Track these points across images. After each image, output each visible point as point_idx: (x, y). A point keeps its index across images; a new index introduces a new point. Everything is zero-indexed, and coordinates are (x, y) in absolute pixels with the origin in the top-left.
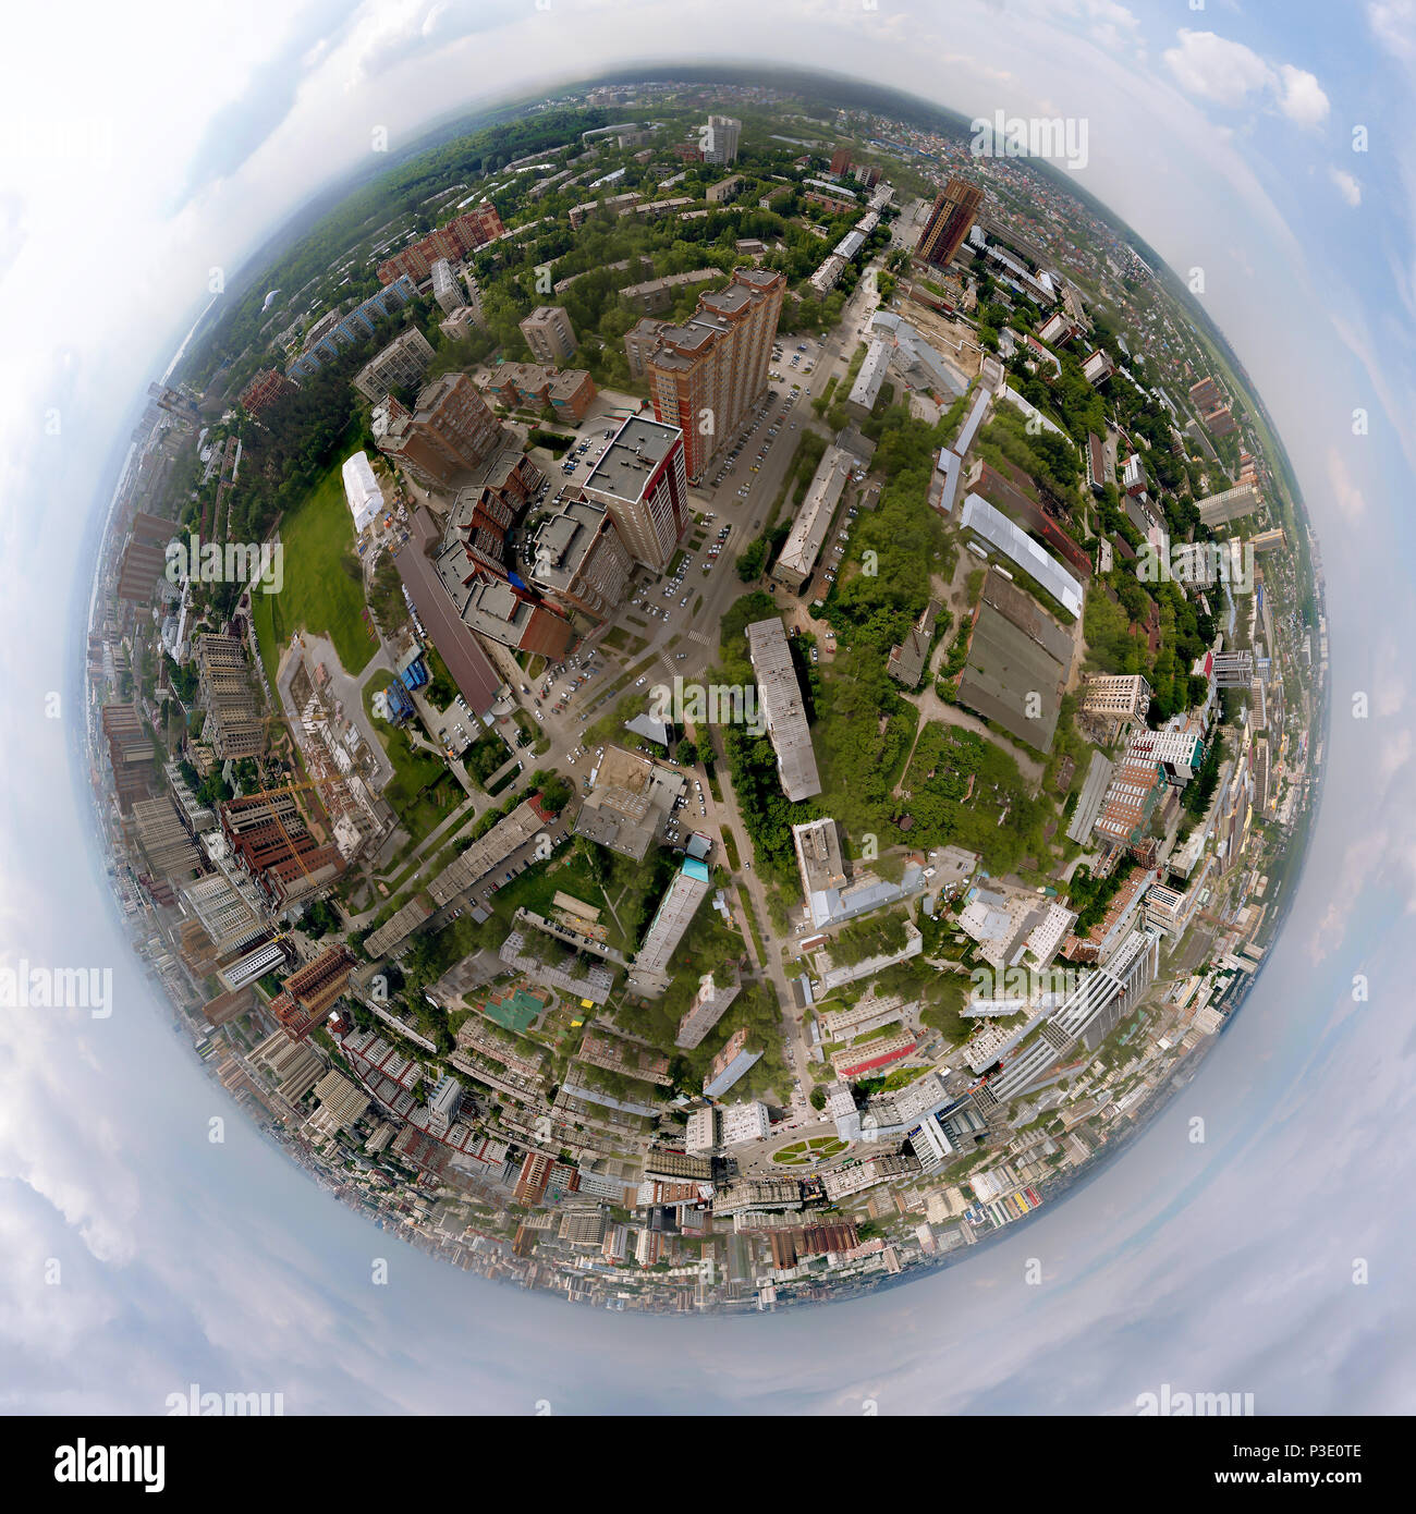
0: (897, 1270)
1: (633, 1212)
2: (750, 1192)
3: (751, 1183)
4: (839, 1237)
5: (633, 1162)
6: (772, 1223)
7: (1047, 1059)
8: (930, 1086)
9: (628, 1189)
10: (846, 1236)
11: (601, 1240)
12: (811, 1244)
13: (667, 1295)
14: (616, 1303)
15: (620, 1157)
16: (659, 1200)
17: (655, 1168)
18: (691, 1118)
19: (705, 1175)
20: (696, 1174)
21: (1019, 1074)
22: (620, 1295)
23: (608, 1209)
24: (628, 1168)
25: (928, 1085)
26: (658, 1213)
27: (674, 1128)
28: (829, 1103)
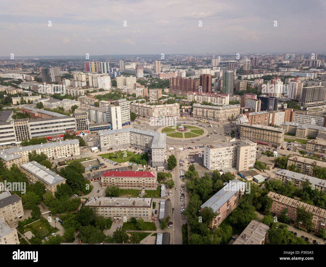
0: (157, 62)
1: (285, 107)
2: (219, 116)
3: (218, 121)
4: (178, 85)
5: (289, 137)
6: (209, 98)
7: (37, 125)
8: (107, 145)
9: (291, 121)
10: (175, 84)
11: (305, 91)
12: (192, 84)
13: (263, 64)
14: (290, 58)
15: (298, 140)
16: (271, 115)
17: (276, 134)
18: (252, 165)
19: (244, 129)
20: (250, 129)
21: (57, 126)
22: (288, 62)
23: (302, 108)
24: (292, 133)
25: (108, 146)
26: (271, 107)
27: (264, 159)
28: (166, 158)
